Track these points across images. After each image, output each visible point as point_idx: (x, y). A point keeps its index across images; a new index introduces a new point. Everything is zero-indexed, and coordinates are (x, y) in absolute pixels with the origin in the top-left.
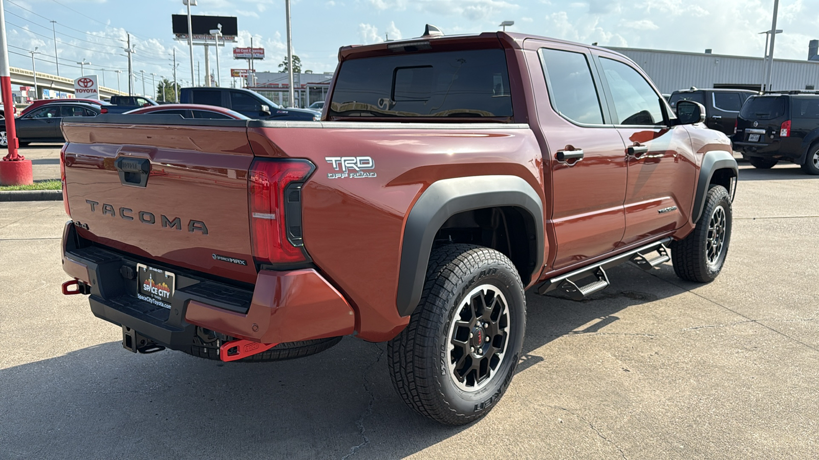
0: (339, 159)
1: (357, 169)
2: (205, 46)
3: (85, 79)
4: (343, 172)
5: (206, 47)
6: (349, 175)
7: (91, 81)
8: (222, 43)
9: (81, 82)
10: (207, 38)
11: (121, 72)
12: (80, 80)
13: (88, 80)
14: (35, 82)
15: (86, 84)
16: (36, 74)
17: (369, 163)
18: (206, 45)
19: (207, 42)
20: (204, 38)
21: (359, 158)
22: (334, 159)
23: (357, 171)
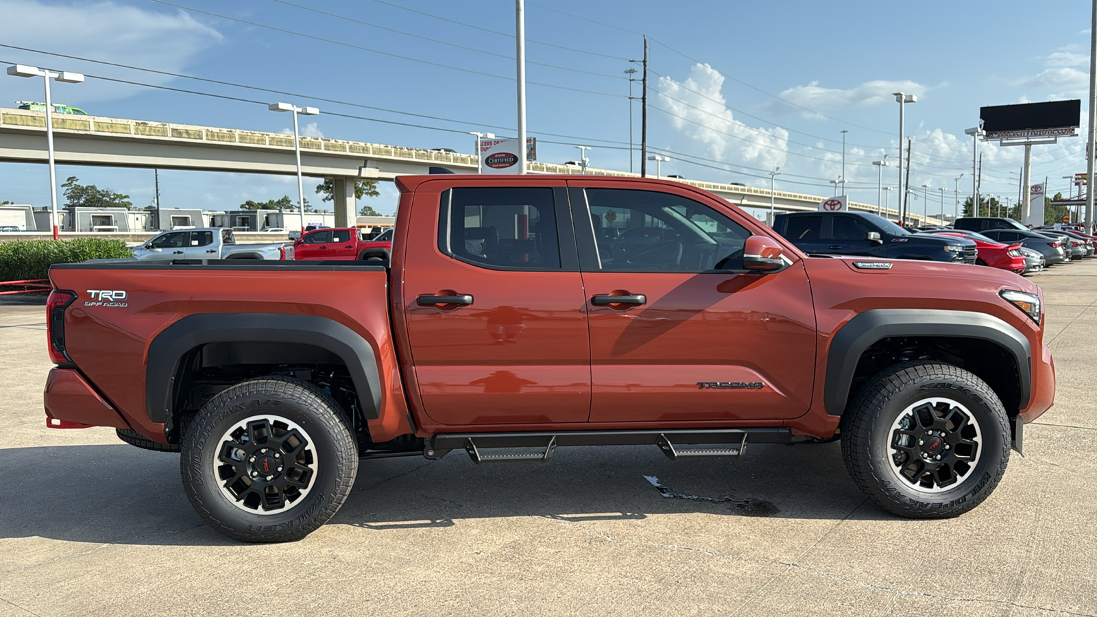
0: (98, 291)
1: (112, 300)
2: (1025, 145)
3: (833, 201)
4: (100, 302)
5: (1028, 146)
6: (103, 304)
7: (839, 203)
8: (1053, 139)
9: (828, 205)
10: (1030, 134)
11: (892, 189)
12: (826, 203)
13: (836, 202)
14: (771, 203)
15: (833, 207)
16: (775, 194)
17: (122, 296)
18: (1028, 145)
19: (1030, 140)
20: (1026, 134)
21: (115, 292)
22: (93, 292)
23: (112, 302)
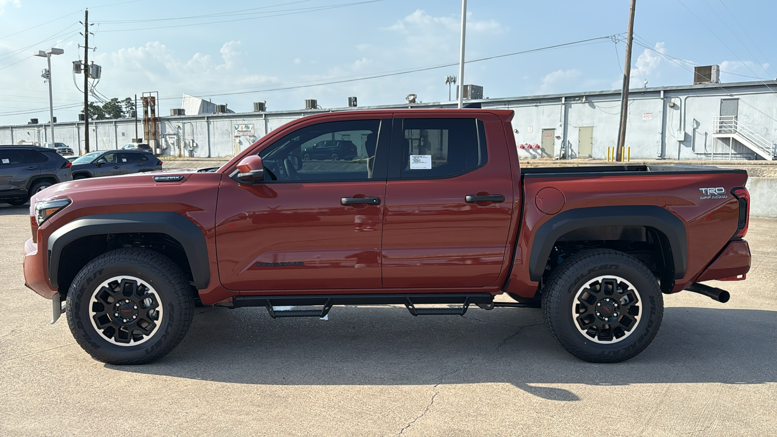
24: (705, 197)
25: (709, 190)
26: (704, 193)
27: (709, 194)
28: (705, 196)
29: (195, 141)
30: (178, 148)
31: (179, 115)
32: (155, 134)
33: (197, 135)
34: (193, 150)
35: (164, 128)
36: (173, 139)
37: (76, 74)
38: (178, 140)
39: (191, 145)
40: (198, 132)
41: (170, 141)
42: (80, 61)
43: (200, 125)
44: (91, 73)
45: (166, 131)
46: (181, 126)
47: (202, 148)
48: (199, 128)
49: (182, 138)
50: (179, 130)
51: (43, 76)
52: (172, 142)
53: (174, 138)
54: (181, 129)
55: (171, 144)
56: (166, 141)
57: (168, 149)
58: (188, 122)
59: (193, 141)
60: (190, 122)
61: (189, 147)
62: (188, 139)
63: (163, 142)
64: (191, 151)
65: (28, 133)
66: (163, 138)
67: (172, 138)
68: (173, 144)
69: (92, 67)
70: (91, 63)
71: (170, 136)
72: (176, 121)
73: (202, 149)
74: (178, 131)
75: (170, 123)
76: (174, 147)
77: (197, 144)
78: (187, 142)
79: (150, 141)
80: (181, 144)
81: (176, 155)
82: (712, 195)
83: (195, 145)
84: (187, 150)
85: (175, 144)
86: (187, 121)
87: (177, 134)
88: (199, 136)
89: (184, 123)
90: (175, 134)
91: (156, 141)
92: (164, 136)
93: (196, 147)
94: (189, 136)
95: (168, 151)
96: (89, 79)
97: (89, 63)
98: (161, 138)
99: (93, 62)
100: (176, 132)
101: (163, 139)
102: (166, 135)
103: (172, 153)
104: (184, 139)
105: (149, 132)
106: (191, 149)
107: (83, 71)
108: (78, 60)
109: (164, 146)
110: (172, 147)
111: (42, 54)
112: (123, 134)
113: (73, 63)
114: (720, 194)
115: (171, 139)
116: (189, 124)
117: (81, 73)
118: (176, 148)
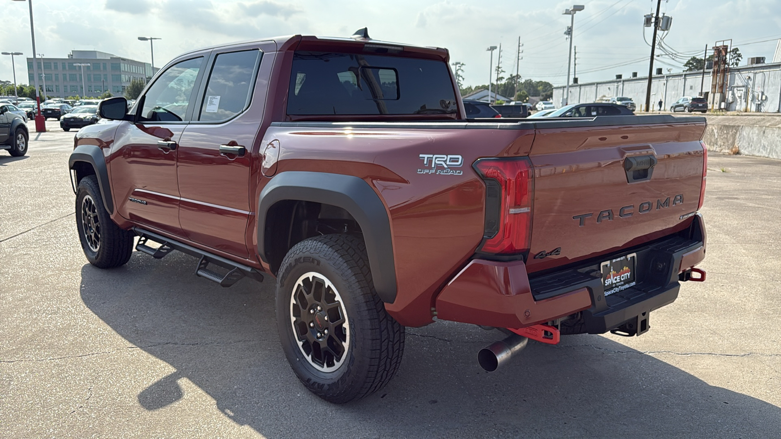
24: (427, 171)
25: (436, 158)
26: (425, 163)
27: (433, 166)
28: (427, 168)
29: (765, 93)
30: (745, 101)
31: (757, 63)
32: (722, 87)
33: (768, 87)
34: (761, 104)
35: (733, 80)
36: (741, 92)
37: (646, 28)
38: (747, 93)
39: (760, 98)
40: (770, 83)
41: (738, 94)
42: (652, 14)
43: (773, 74)
44: (661, 25)
45: (734, 82)
46: (752, 77)
47: (772, 101)
48: (772, 78)
49: (750, 90)
50: (749, 81)
51: (565, 33)
52: (739, 95)
53: (742, 90)
54: (751, 81)
55: (737, 98)
56: (733, 94)
57: (734, 103)
58: (761, 72)
59: (763, 93)
60: (763, 72)
61: (757, 100)
62: (758, 91)
63: (730, 95)
64: (759, 104)
65: (609, 88)
66: (731, 90)
67: (740, 90)
68: (740, 97)
69: (663, 19)
70: (662, 15)
71: (738, 89)
72: (747, 71)
73: (771, 103)
74: (748, 83)
75: (741, 74)
76: (741, 101)
77: (766, 97)
78: (756, 94)
79: (716, 94)
80: (749, 98)
81: (742, 110)
82: (439, 167)
83: (764, 98)
84: (754, 103)
85: (742, 97)
86: (759, 71)
87: (746, 86)
88: (771, 88)
89: (756, 73)
90: (743, 86)
91: (722, 94)
92: (732, 89)
93: (765, 100)
94: (759, 87)
95: (733, 105)
96: (658, 32)
97: (660, 15)
98: (729, 91)
99: (664, 14)
100: (746, 84)
101: (731, 92)
102: (734, 87)
103: (738, 108)
104: (753, 92)
105: (716, 85)
106: (759, 103)
107: (653, 25)
108: (650, 14)
109: (730, 100)
110: (739, 100)
111: (567, 12)
112: (691, 88)
113: (645, 16)
114: (451, 168)
115: (739, 92)
116: (761, 73)
117: (650, 26)
118: (743, 101)
